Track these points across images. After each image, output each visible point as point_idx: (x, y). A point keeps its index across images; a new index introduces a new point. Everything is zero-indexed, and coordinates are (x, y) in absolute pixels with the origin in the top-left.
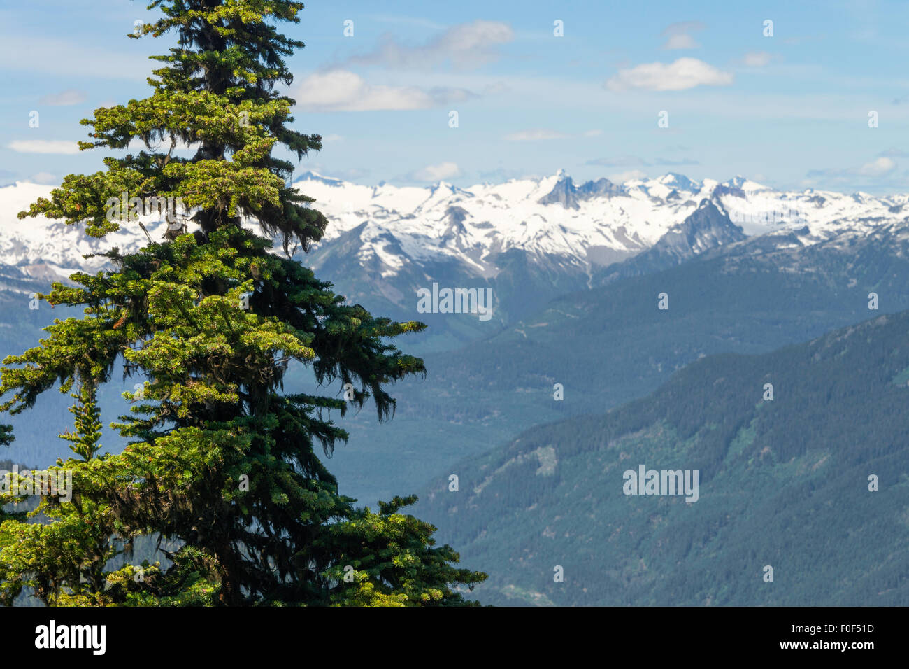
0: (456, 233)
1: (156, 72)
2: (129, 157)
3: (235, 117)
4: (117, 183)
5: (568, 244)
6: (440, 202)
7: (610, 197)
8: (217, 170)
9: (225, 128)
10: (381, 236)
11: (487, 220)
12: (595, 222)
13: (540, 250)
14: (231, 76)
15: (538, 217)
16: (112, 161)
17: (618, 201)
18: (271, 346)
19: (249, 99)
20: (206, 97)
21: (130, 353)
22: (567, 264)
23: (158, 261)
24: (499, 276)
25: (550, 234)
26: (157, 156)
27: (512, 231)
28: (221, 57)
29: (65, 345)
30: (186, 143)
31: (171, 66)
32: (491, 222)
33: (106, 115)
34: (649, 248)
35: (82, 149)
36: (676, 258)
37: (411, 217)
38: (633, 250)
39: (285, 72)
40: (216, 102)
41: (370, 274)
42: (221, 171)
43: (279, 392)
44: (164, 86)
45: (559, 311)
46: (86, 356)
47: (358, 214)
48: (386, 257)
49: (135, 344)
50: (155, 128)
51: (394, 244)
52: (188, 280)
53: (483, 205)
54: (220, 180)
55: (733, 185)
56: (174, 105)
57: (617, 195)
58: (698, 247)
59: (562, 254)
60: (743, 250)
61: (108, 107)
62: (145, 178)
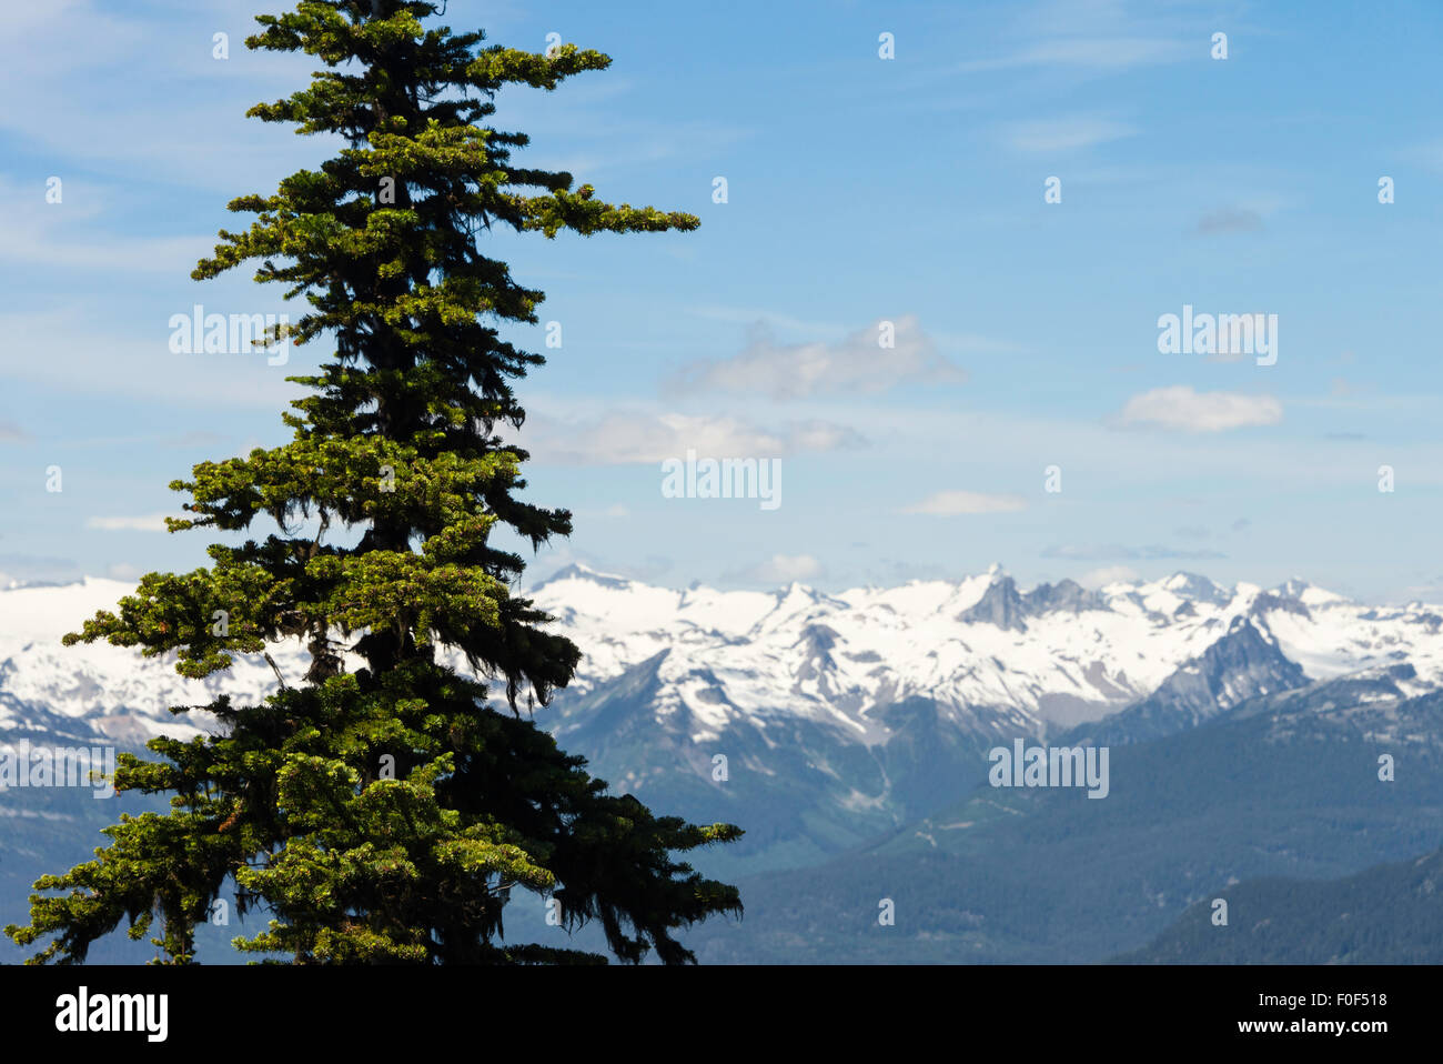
0: (818, 670)
1: (297, 404)
2: (250, 544)
3: (428, 481)
4: (230, 587)
5: (1006, 688)
6: (792, 617)
7: (1078, 610)
8: (396, 568)
9: (411, 499)
10: (694, 673)
11: (871, 649)
12: (1053, 652)
13: (960, 698)
14: (424, 411)
15: (957, 644)
16: (222, 550)
17: (1092, 619)
18: (483, 865)
19: (452, 450)
20: (379, 446)
21: (248, 875)
22: (1006, 724)
23: (295, 720)
24: (892, 741)
25: (976, 673)
26: (296, 544)
27: (913, 667)
28: (406, 379)
29: (137, 859)
30: (346, 522)
31: (322, 393)
32: (880, 651)
33: (213, 475)
34: (1142, 699)
35: (172, 530)
36: (1191, 716)
37: (741, 641)
38: (1116, 700)
39: (512, 406)
40: (395, 453)
41: (673, 737)
42: (403, 569)
43: (496, 941)
44: (310, 427)
45: (991, 802)
46: (172, 876)
47: (656, 636)
48: (702, 708)
49: (254, 857)
50: (294, 496)
51: (714, 686)
52: (345, 752)
53: (865, 623)
54: (402, 584)
55: (1287, 593)
56: (326, 459)
57: (1091, 607)
58: (1227, 698)
59: (997, 706)
60: (1303, 703)
61: (217, 461)
62: (275, 580)
